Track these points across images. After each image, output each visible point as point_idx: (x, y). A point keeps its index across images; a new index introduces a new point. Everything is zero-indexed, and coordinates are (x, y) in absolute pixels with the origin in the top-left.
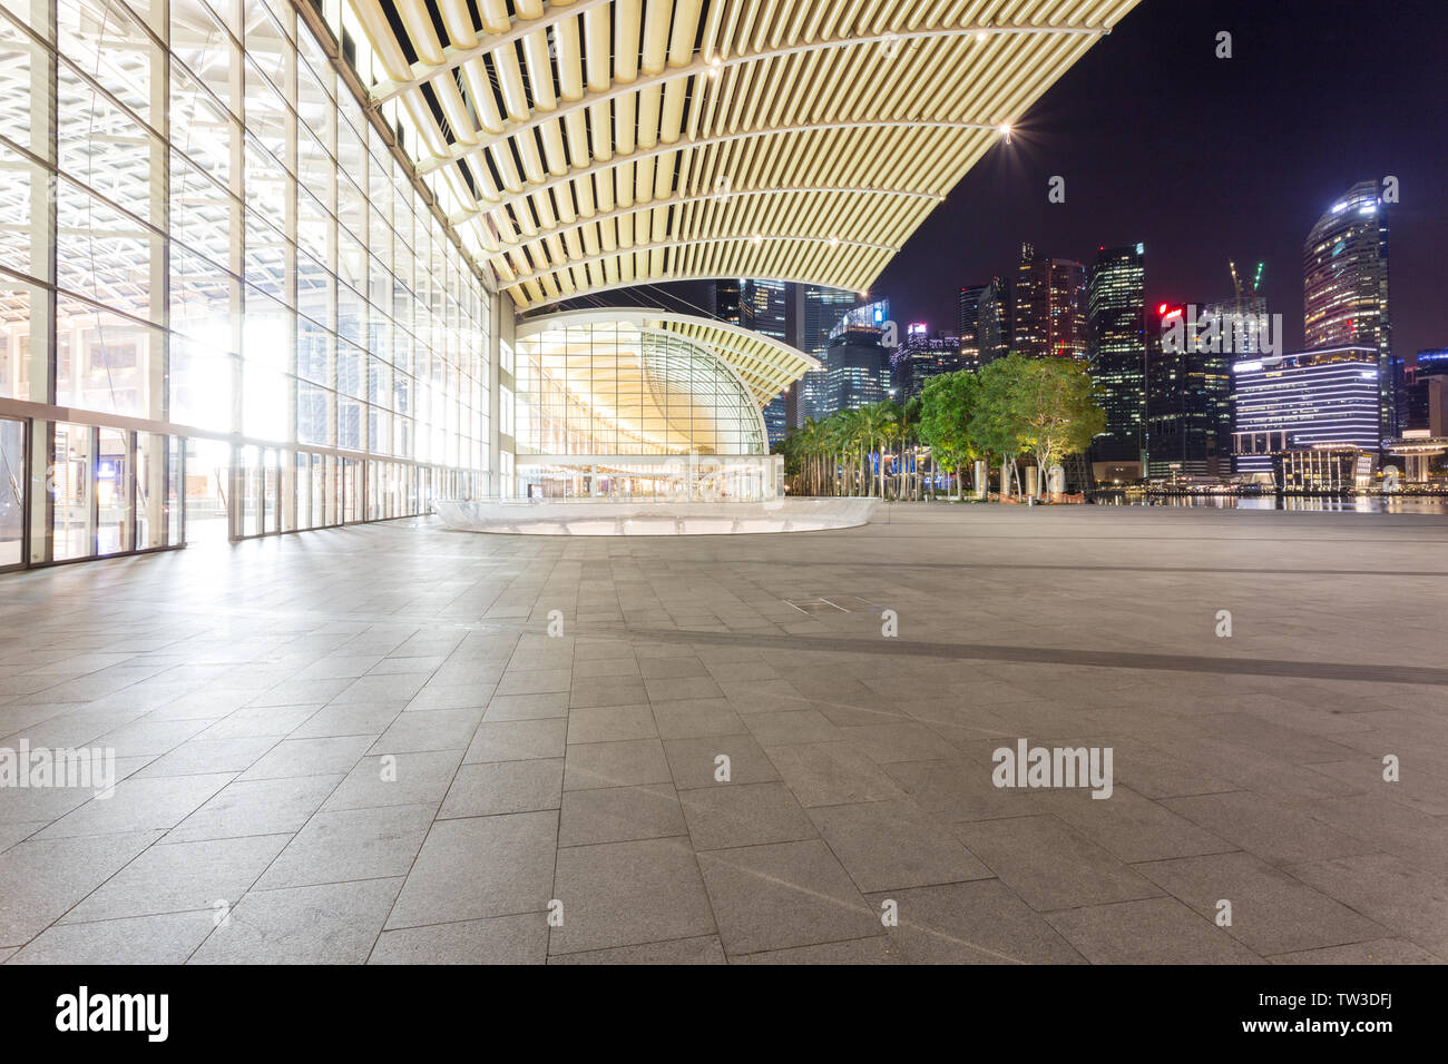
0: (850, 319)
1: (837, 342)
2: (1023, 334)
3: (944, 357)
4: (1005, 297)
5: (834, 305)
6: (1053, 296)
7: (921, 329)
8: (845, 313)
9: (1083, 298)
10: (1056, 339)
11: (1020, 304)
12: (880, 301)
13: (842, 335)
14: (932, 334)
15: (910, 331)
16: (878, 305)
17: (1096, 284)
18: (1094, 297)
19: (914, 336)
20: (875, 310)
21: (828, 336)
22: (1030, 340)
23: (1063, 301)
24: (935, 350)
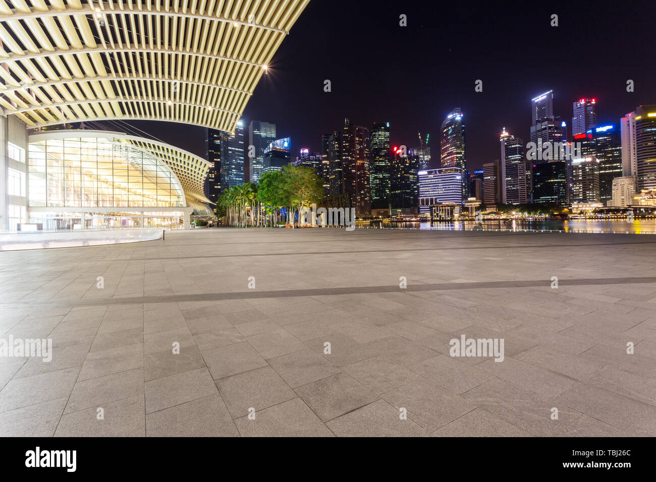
0: (273, 145)
1: (267, 155)
2: (345, 156)
3: (316, 164)
4: (339, 140)
5: (267, 138)
6: (357, 141)
7: (306, 151)
8: (271, 142)
9: (368, 142)
10: (358, 159)
11: (345, 143)
12: (287, 137)
13: (270, 152)
14: (311, 154)
15: (301, 152)
16: (285, 139)
17: (373, 138)
18: (372, 143)
19: (303, 154)
20: (284, 142)
21: (264, 152)
22: (348, 159)
23: (360, 143)
24: (312, 161)
